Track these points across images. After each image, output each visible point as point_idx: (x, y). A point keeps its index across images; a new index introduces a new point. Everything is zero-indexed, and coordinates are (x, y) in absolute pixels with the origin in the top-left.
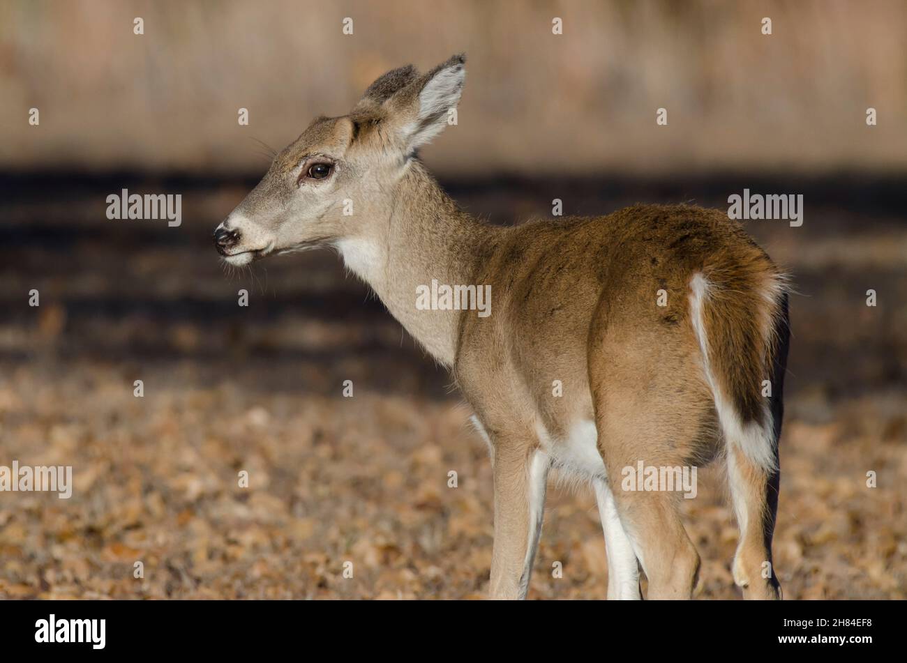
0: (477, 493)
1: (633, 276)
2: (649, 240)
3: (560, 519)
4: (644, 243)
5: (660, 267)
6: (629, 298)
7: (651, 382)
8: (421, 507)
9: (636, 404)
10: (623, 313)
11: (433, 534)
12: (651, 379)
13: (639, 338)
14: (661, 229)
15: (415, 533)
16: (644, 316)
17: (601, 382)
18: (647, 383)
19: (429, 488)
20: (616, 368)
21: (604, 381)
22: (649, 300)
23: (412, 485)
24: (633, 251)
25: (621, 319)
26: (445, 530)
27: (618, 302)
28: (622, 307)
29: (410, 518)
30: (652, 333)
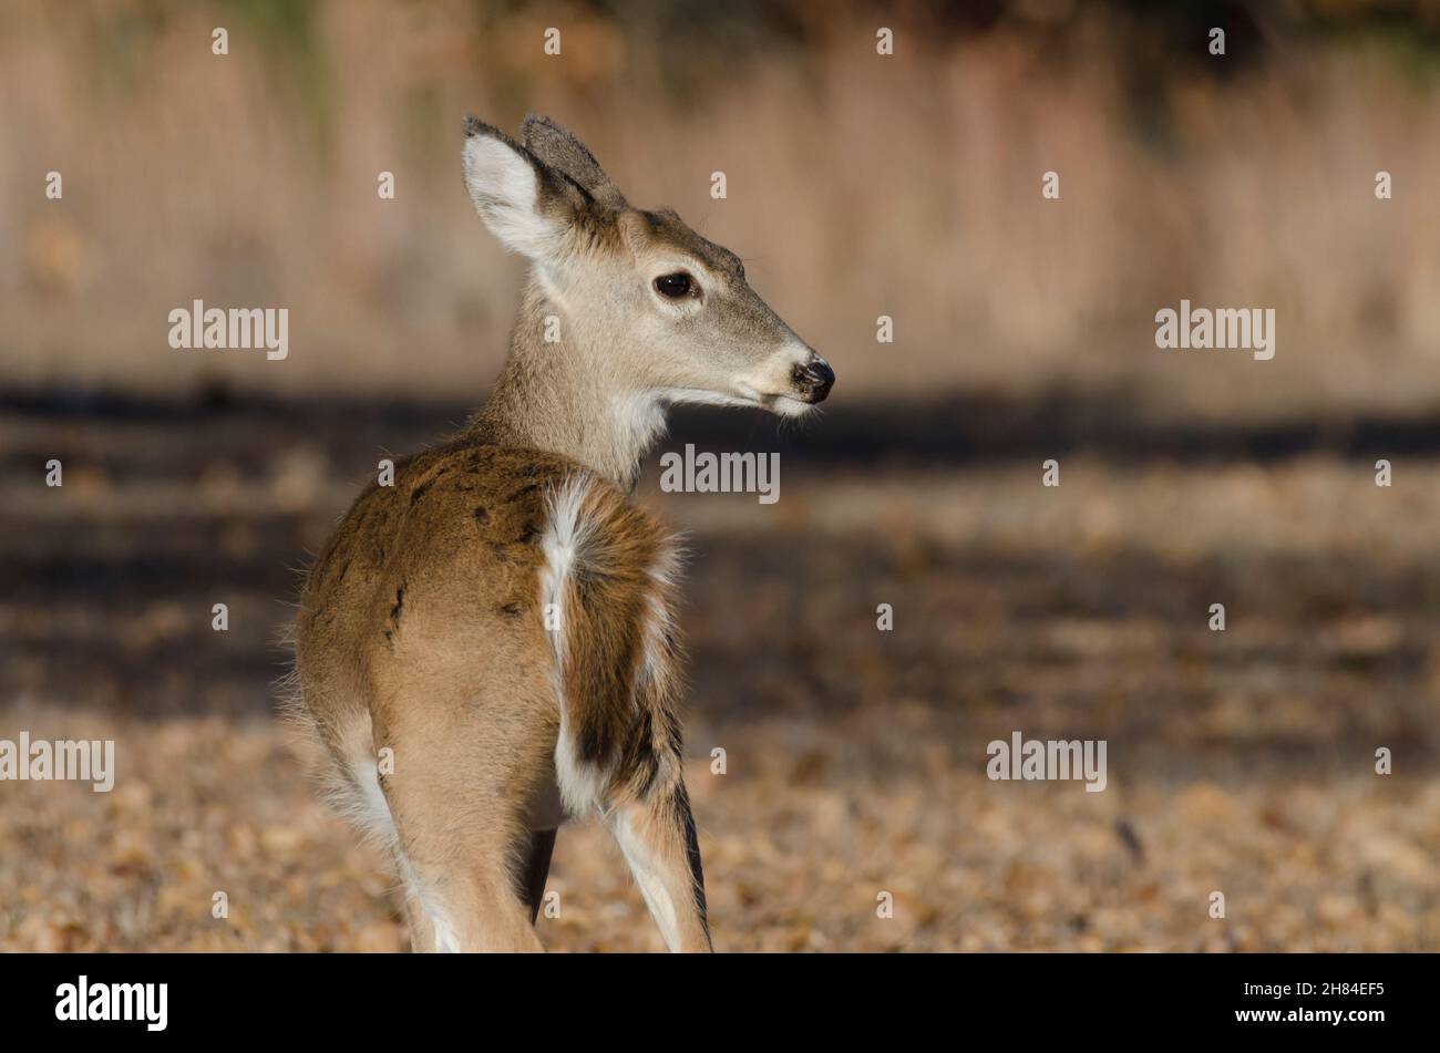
0: (201, 852)
1: (447, 540)
2: (468, 489)
3: (322, 891)
4: (462, 495)
5: (494, 527)
6: (440, 572)
7: (475, 698)
8: (119, 870)
9: (449, 728)
10: (432, 596)
11: (136, 911)
12: (476, 694)
13: (460, 634)
14: (486, 474)
15: (111, 910)
16: (468, 602)
17: (396, 693)
18: (468, 699)
19: (128, 843)
20: (421, 674)
21: (401, 691)
22: (477, 577)
23: (105, 839)
24: (444, 504)
25: (430, 605)
26: (154, 904)
27: (423, 579)
28: (430, 586)
29: (103, 886)
30: (481, 628)
